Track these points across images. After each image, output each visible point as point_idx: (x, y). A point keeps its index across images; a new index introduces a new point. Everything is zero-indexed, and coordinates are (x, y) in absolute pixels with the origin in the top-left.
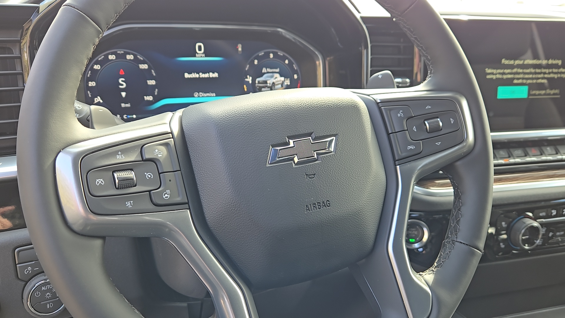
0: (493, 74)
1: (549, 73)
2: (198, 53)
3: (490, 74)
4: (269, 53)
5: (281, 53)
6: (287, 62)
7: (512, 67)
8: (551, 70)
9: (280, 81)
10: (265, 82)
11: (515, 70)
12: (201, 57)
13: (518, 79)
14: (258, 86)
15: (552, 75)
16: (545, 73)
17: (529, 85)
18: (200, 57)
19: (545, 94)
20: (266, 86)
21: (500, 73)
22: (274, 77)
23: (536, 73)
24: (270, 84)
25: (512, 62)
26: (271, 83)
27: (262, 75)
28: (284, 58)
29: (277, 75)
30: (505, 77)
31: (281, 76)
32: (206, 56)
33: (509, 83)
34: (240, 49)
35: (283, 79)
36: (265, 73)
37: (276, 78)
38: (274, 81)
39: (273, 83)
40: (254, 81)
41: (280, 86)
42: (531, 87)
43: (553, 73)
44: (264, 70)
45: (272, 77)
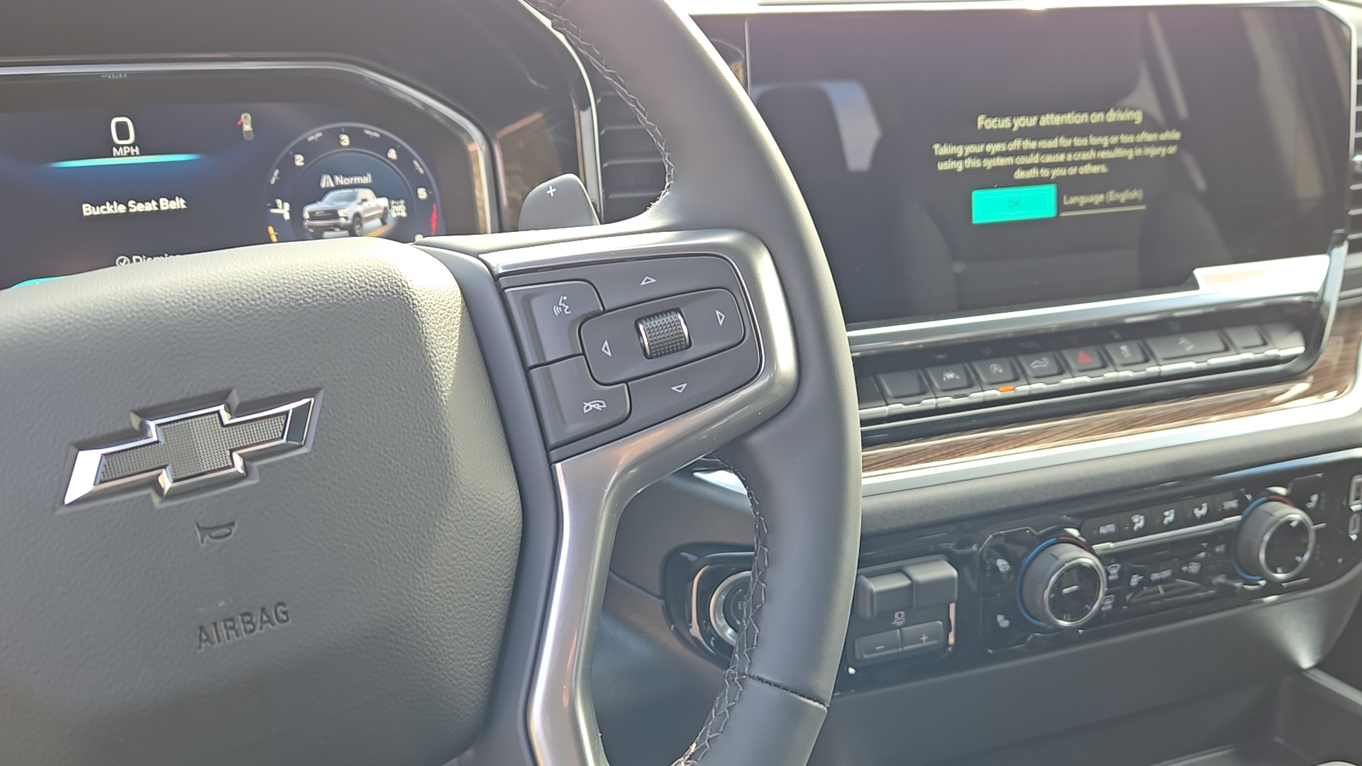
0: (954, 157)
1: (1111, 147)
2: (118, 147)
3: (945, 158)
4: (339, 132)
5: (372, 132)
6: (392, 154)
7: (1006, 136)
8: (1114, 140)
9: (378, 208)
10: (333, 214)
11: (1016, 145)
12: (129, 155)
13: (1026, 167)
14: (310, 227)
15: (1119, 153)
16: (1099, 148)
17: (1058, 181)
18: (126, 156)
19: (1103, 205)
20: (337, 226)
21: (973, 156)
22: (359, 200)
23: (1073, 149)
24: (346, 218)
25: (1005, 123)
26: (351, 216)
27: (321, 194)
28: (384, 145)
29: (368, 193)
30: (989, 163)
31: (378, 196)
32: (142, 153)
33: (1003, 178)
34: (247, 127)
35: (384, 202)
36: (329, 190)
37: (364, 200)
38: (360, 209)
39: (357, 215)
40: (296, 212)
41: (378, 222)
42: (1065, 187)
43: (1120, 145)
44: (326, 181)
45: (352, 198)
